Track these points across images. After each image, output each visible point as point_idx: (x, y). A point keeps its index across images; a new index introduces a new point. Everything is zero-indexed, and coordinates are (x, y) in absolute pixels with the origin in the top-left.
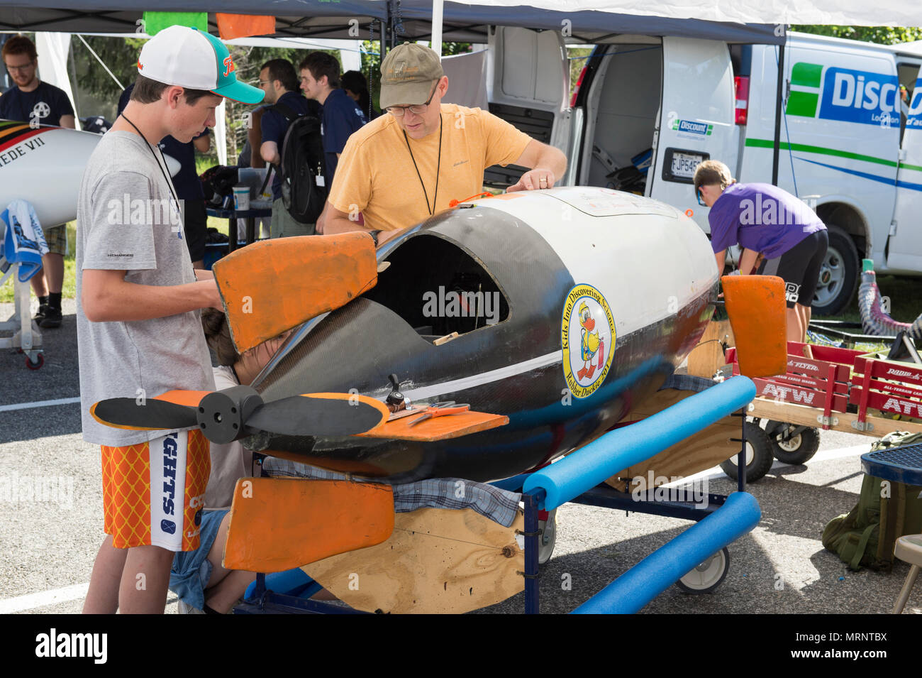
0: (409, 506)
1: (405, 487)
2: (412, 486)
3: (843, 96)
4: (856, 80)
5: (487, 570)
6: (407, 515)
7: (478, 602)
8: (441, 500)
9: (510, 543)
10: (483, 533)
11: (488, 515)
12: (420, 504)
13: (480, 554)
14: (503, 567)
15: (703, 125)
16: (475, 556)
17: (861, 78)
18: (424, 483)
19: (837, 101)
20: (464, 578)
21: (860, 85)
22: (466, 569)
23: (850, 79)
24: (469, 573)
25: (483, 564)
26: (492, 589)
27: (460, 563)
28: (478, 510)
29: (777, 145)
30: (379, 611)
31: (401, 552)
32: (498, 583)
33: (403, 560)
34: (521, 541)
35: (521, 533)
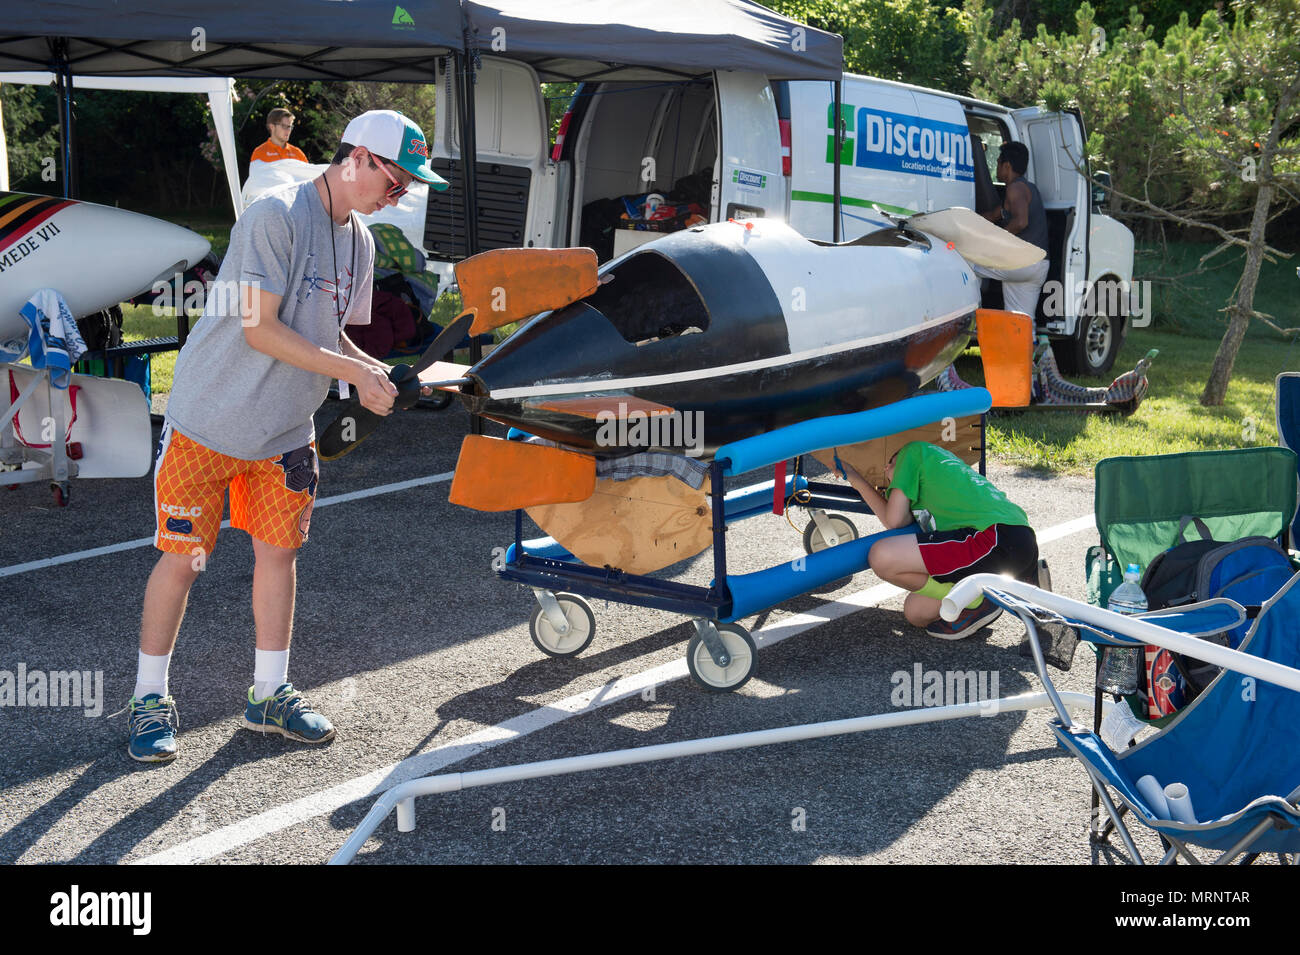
0: (623, 476)
1: (622, 460)
2: (626, 459)
3: (876, 141)
4: (885, 123)
5: (687, 527)
6: (623, 484)
7: (681, 555)
8: (648, 470)
9: (702, 504)
10: (682, 496)
11: (683, 479)
12: (633, 474)
13: (679, 515)
14: (698, 524)
15: (758, 176)
16: (677, 516)
17: (889, 120)
18: (635, 456)
19: (871, 147)
20: (669, 536)
21: (889, 127)
22: (670, 527)
23: (879, 120)
24: (673, 531)
25: (684, 522)
26: (690, 543)
27: (665, 523)
28: (676, 475)
29: (837, 200)
30: (607, 566)
31: (623, 515)
32: (695, 537)
33: (624, 522)
34: (709, 501)
35: (710, 495)
